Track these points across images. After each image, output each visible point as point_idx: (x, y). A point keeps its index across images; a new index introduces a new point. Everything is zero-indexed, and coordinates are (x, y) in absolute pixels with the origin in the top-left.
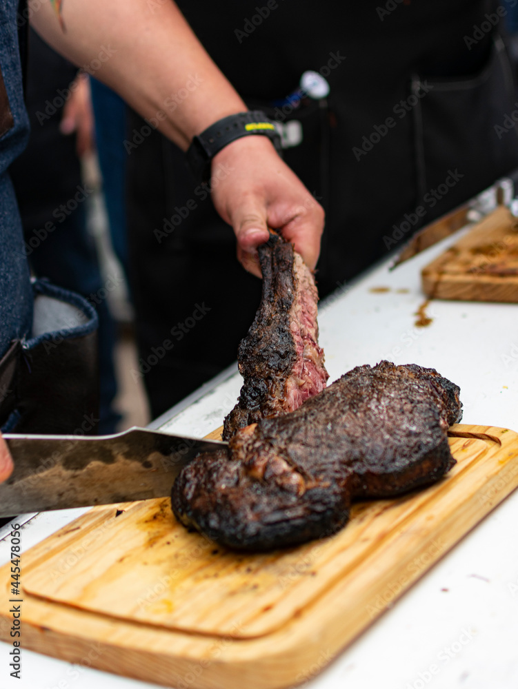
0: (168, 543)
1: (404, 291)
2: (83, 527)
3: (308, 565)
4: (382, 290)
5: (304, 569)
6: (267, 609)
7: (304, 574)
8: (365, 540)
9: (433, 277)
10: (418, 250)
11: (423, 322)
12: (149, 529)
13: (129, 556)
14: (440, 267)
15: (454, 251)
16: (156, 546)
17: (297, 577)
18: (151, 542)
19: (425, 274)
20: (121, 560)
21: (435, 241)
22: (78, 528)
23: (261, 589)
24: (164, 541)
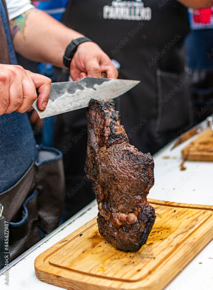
0: (100, 246)
1: (175, 158)
2: (68, 240)
3: (152, 255)
4: (167, 158)
5: (150, 256)
6: (139, 270)
7: (151, 258)
8: (172, 246)
9: (186, 153)
10: (180, 142)
11: (183, 169)
12: (92, 241)
13: (86, 251)
14: (188, 149)
15: (192, 144)
16: (95, 247)
17: (148, 259)
18: (94, 246)
19: (183, 152)
20: (84, 252)
21: (185, 140)
22: (67, 240)
23: (136, 264)
24: (98, 245)
